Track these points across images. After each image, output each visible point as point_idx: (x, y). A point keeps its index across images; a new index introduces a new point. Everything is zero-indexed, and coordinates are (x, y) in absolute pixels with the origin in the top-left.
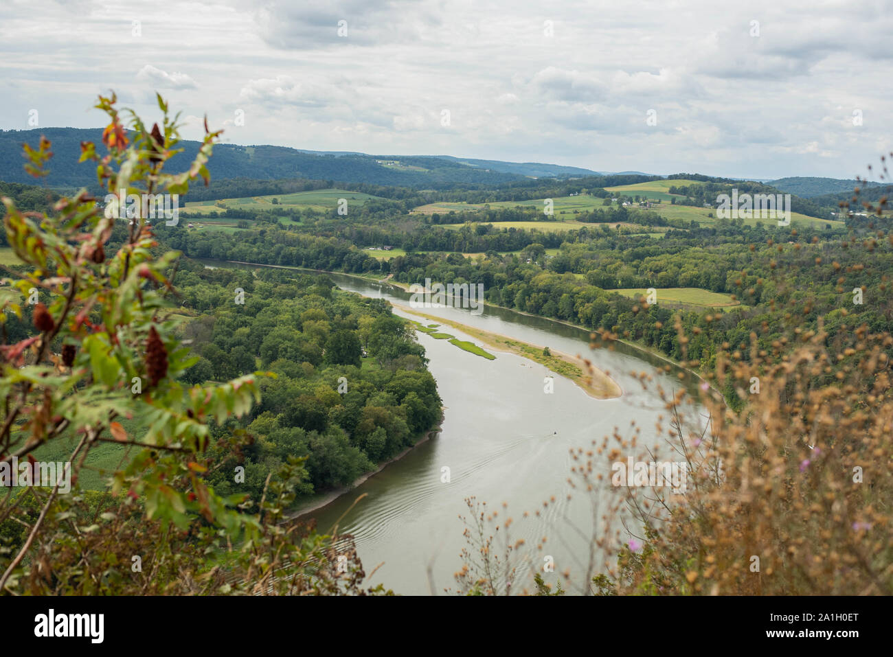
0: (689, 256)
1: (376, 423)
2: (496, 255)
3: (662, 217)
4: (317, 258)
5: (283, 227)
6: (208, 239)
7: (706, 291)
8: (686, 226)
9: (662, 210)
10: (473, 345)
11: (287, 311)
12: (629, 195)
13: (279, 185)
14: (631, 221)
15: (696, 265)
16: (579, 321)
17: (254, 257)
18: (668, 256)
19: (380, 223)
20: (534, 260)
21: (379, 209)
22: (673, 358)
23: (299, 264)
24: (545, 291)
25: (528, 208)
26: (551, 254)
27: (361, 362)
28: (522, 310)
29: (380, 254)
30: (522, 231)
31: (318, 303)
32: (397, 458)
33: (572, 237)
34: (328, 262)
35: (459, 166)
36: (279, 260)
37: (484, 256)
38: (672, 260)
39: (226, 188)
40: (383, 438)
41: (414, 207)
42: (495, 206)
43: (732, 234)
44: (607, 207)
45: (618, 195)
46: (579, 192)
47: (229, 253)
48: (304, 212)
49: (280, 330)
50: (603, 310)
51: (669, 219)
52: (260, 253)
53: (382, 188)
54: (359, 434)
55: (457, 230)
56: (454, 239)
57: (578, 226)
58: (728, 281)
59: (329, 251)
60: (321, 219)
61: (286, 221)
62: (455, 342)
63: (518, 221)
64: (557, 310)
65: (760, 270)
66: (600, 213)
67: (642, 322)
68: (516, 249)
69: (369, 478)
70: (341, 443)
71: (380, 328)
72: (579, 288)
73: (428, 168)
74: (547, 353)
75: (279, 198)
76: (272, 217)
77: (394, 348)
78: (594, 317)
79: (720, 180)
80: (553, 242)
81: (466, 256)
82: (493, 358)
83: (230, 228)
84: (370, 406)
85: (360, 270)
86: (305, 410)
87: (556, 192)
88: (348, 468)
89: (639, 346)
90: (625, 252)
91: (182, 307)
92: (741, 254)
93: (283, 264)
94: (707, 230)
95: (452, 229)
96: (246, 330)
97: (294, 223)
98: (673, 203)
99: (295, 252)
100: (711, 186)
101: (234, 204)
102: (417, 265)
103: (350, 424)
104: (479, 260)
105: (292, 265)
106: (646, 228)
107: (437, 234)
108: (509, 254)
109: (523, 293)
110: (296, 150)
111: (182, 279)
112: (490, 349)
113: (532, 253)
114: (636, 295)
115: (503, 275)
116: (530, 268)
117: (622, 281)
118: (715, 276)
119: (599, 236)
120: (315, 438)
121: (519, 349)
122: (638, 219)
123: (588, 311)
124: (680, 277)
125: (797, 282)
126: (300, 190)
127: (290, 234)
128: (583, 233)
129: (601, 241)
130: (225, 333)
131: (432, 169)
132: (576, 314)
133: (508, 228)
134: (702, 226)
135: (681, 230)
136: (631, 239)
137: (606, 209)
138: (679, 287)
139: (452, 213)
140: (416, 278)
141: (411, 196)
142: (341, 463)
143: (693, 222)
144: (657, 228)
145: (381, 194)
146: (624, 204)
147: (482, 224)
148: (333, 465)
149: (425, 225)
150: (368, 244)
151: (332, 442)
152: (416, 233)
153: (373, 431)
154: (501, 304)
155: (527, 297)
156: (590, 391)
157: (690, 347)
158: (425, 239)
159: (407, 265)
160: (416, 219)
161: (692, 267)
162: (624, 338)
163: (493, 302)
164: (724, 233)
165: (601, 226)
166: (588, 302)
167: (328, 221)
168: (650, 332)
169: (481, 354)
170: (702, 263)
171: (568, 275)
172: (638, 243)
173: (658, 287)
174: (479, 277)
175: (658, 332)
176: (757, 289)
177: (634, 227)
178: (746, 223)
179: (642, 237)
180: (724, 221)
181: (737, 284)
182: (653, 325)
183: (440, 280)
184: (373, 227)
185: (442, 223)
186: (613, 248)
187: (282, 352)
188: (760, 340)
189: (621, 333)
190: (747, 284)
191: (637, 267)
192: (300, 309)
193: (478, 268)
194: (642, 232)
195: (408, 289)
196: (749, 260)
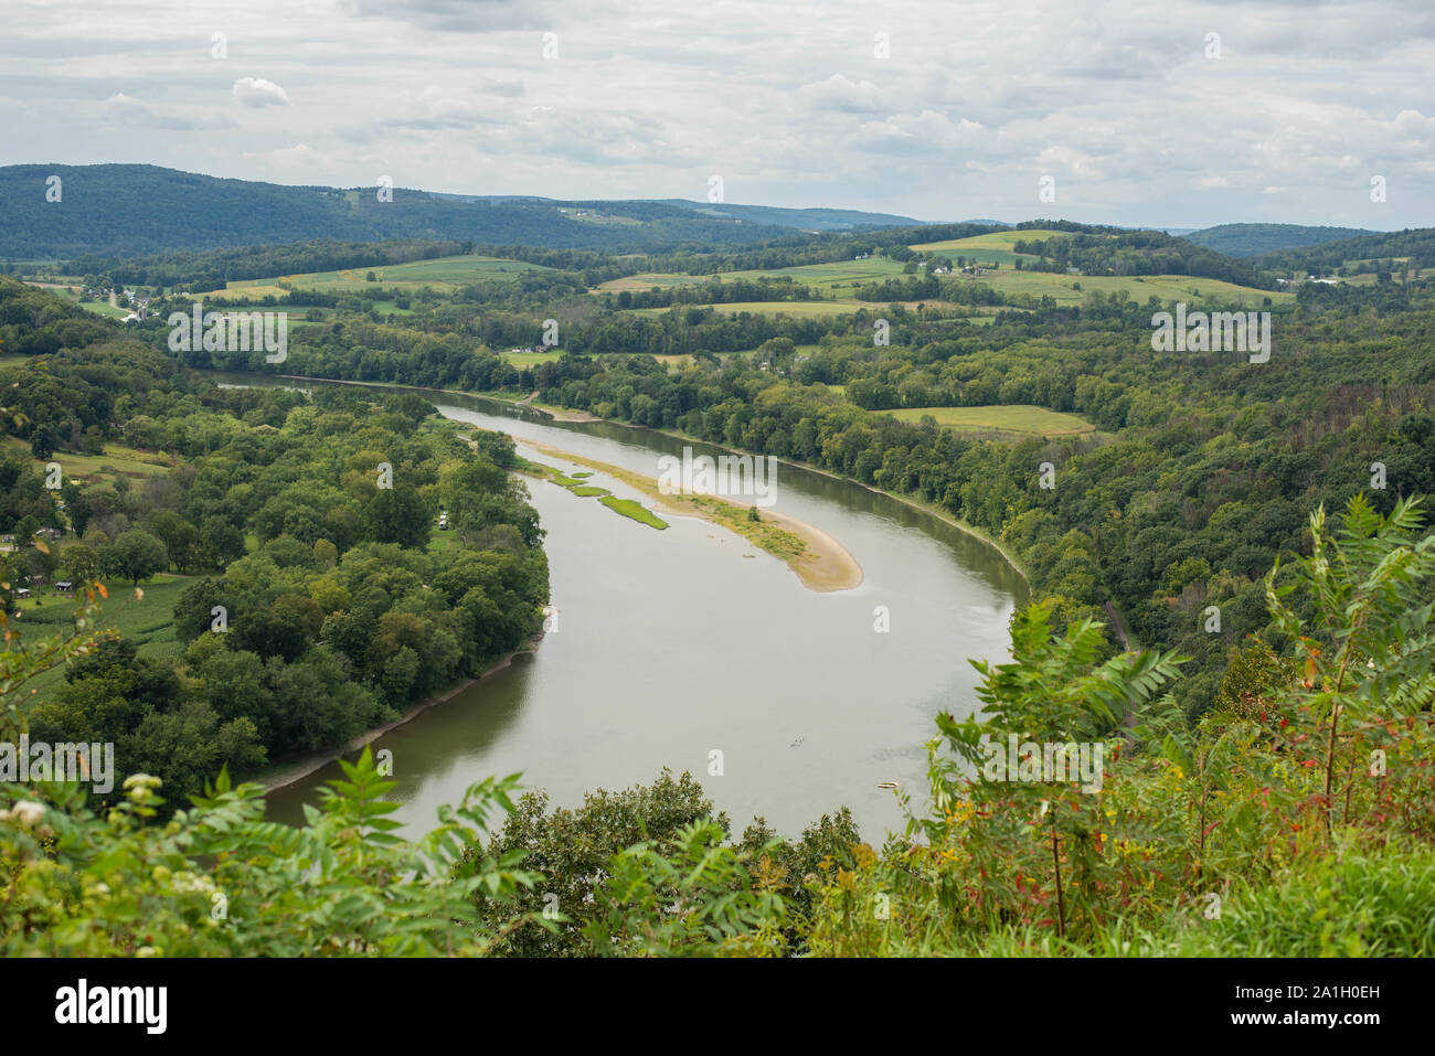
0: (1021, 352)
1: (401, 641)
2: (710, 358)
3: (996, 291)
4: (419, 368)
5: (377, 319)
7: (1043, 410)
8: (1033, 304)
9: (998, 280)
10: (638, 505)
11: (325, 455)
12: (947, 256)
13: (383, 251)
14: (946, 299)
15: (1031, 367)
16: (824, 463)
17: (317, 368)
18: (988, 353)
20: (773, 364)
21: (541, 286)
22: (963, 521)
23: (390, 378)
24: (772, 414)
25: (778, 280)
26: (804, 355)
30: (760, 319)
31: (381, 441)
32: (444, 698)
33: (841, 327)
34: (436, 374)
35: (692, 215)
36: (358, 371)
37: (691, 360)
38: (993, 360)
39: (297, 257)
40: (412, 666)
41: (600, 282)
42: (728, 278)
43: (1104, 316)
44: (908, 276)
45: (930, 255)
46: (870, 252)
48: (418, 292)
49: (301, 488)
50: (860, 443)
51: (1008, 294)
52: (324, 363)
53: (553, 252)
54: (372, 659)
55: (656, 318)
56: (650, 332)
57: (853, 308)
58: (1078, 392)
59: (436, 356)
60: (443, 304)
61: (384, 309)
62: (608, 500)
64: (791, 445)
65: (1131, 374)
66: (893, 286)
67: (918, 462)
68: (747, 348)
69: (384, 734)
70: (327, 678)
71: (466, 481)
72: (828, 408)
73: (641, 219)
74: (754, 517)
75: (379, 271)
76: (363, 302)
77: (480, 513)
78: (847, 455)
79: (1101, 229)
80: (809, 334)
81: (660, 359)
82: (663, 526)
84: (396, 614)
85: (487, 386)
86: (267, 620)
87: (832, 253)
88: (337, 716)
89: (915, 502)
90: (923, 350)
91: (161, 452)
92: (1109, 348)
93: (364, 379)
94: (1064, 311)
95: (647, 315)
96: (245, 488)
97: (398, 312)
98: (1018, 267)
99: (383, 359)
100: (1082, 239)
101: (304, 283)
102: (576, 376)
103: (357, 647)
104: (681, 367)
105: (380, 380)
106: (966, 308)
107: (621, 325)
108: (734, 354)
109: (738, 418)
110: (427, 194)
111: (171, 406)
112: (662, 513)
113: (771, 353)
114: (925, 418)
115: (716, 391)
116: (759, 377)
117: (908, 396)
118: (1058, 384)
120: (280, 668)
121: (713, 510)
122: (958, 295)
123: (837, 446)
124: (1002, 388)
125: (1185, 392)
126: (416, 258)
127: (383, 329)
128: (859, 319)
130: (208, 494)
131: (649, 220)
132: (819, 451)
133: (739, 313)
134: (1060, 304)
135: (1022, 311)
136: (938, 326)
137: (904, 279)
138: (1000, 404)
139: (656, 290)
140: (574, 396)
141: (597, 264)
142: (322, 710)
143: (1045, 298)
144: (986, 309)
145: (549, 262)
146: (938, 271)
147: (699, 307)
148: (309, 713)
149: (604, 310)
150: (510, 343)
151: (307, 675)
152: (587, 324)
153: (395, 653)
154: (705, 438)
155: (744, 425)
156: (809, 579)
157: (987, 503)
158: (602, 334)
159: (560, 376)
160: (594, 301)
161: (1023, 370)
162: (892, 489)
163: (692, 433)
164: (1092, 314)
165: (891, 307)
166: (839, 431)
167: (454, 307)
168: (930, 479)
169: (646, 519)
170: (1041, 363)
171: (818, 387)
172: (949, 333)
173: (966, 404)
174: (672, 393)
175: (942, 479)
176: (1122, 405)
177: (950, 307)
178: (1133, 298)
179: (956, 324)
180: (1097, 295)
181: (1092, 396)
182: (937, 467)
183: (612, 399)
184: (519, 316)
185: (636, 307)
186: (907, 343)
187: (289, 523)
188: (1096, 489)
189: (888, 482)
190: (1107, 398)
191: (936, 372)
192: (347, 452)
193: (677, 379)
194: (960, 316)
195: (559, 415)
196: (1118, 358)
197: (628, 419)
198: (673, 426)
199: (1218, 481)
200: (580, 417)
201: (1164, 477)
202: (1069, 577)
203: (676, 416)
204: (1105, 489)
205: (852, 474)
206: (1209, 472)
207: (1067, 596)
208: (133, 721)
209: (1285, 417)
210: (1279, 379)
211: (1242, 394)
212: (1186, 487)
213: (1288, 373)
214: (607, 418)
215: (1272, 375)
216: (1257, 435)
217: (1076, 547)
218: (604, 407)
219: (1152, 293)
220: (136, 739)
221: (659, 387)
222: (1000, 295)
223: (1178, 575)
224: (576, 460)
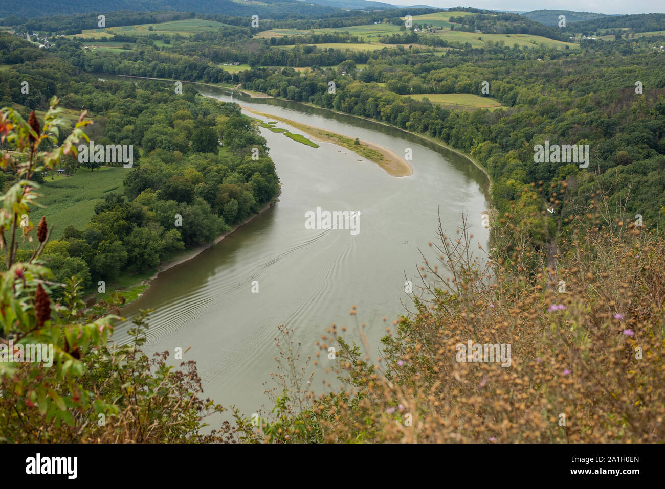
0: (463, 69)
1: (230, 196)
2: (319, 69)
3: (444, 40)
4: (184, 72)
5: (157, 49)
6: (100, 58)
8: (461, 47)
9: (444, 35)
10: (302, 136)
11: (162, 113)
12: (419, 23)
13: (154, 16)
14: (420, 43)
15: (469, 76)
16: (381, 118)
17: (135, 72)
18: (448, 69)
19: (231, 45)
20: (347, 73)
21: (230, 34)
22: (451, 146)
23: (170, 77)
24: (356, 96)
25: (343, 33)
26: (360, 68)
27: (218, 151)
28: (339, 110)
29: (232, 69)
30: (338, 51)
31: (185, 106)
32: (246, 222)
33: (376, 55)
34: (192, 75)
36: (155, 73)
37: (310, 69)
38: (451, 72)
40: (236, 207)
41: (256, 33)
42: (318, 32)
43: (496, 53)
44: (402, 32)
46: (382, 21)
47: (116, 68)
48: (173, 36)
49: (157, 127)
50: (399, 110)
51: (449, 41)
52: (139, 69)
53: (232, 18)
54: (218, 204)
55: (290, 50)
56: (288, 57)
57: (381, 47)
58: (492, 88)
59: (193, 67)
60: (186, 42)
61: (159, 44)
62: (288, 135)
63: (336, 43)
64: (365, 110)
65: (516, 80)
66: (397, 37)
67: (428, 119)
68: (334, 64)
69: (225, 237)
70: (205, 212)
71: (232, 125)
72: (381, 93)
73: (267, 3)
74: (357, 143)
75: (154, 26)
76: (149, 41)
77: (243, 139)
78: (393, 115)
79: (488, 12)
80: (362, 59)
81: (296, 70)
82: (317, 147)
83: (117, 49)
84: (225, 184)
85: (217, 81)
86: (177, 187)
87: (363, 20)
88: (210, 230)
89: (426, 137)
90: (416, 67)
92: (502, 68)
93: (158, 77)
94: (477, 50)
95: (285, 49)
96: (131, 127)
97: (166, 46)
98: (452, 29)
99: (167, 67)
100: (480, 16)
101: (120, 31)
102: (259, 77)
103: (210, 197)
104: (306, 73)
105: (165, 78)
106: (431, 48)
107: (274, 53)
108: (329, 68)
109: (339, 98)
111: (81, 89)
112: (315, 140)
113: (346, 67)
114: (424, 99)
115: (325, 84)
116: (344, 78)
117: (414, 88)
119: (396, 54)
120: (185, 207)
121: (337, 140)
122: (426, 42)
123: (388, 111)
124: (457, 86)
125: (543, 89)
126: (169, 20)
127: (163, 53)
128: (384, 52)
129: (398, 58)
130: (115, 130)
131: (270, 3)
132: (379, 113)
133: (328, 48)
134: (474, 47)
135: (458, 50)
136: (420, 56)
137: (401, 34)
138: (456, 93)
139: (286, 37)
140: (259, 86)
142: (204, 226)
143: (466, 44)
144: (440, 48)
145: (232, 23)
146: (416, 30)
147: (309, 45)
148: (199, 228)
149: (265, 46)
150: (222, 61)
151: (198, 211)
152: (258, 52)
153: (228, 202)
154: (323, 106)
155: (342, 101)
156: (389, 171)
157: (464, 138)
158: (265, 57)
159: (252, 76)
160: (258, 41)
161: (465, 77)
162: (414, 131)
163: (317, 104)
164: (490, 52)
165: (398, 46)
166: (388, 104)
167: (191, 44)
168: (434, 127)
169: (307, 143)
170: (473, 74)
171: (373, 84)
172: (425, 59)
173: (440, 93)
174: (307, 86)
175: (440, 127)
176: (514, 94)
177: (423, 47)
178: (506, 44)
179: (428, 55)
180: (490, 43)
181: (499, 90)
182: (436, 121)
183: (277, 88)
184: (226, 48)
185: (278, 45)
186: (407, 64)
187: (158, 143)
188: (515, 133)
189: (412, 128)
190: (506, 91)
191: (424, 77)
192: (171, 111)
193: (305, 79)
194: (429, 51)
195: (253, 95)
196: (508, 72)
197: (285, 97)
198: (307, 101)
199: (574, 130)
200: (263, 96)
201: (548, 128)
202: (515, 172)
203: (309, 96)
204: (520, 133)
205: (395, 124)
206: (570, 126)
207: (516, 180)
208: (129, 230)
209: (601, 102)
210: (587, 84)
211: (571, 90)
212: (560, 132)
213: (591, 81)
214: (275, 96)
215: (584, 82)
216: (588, 110)
217: (514, 158)
218: (274, 92)
219: (515, 43)
220: (131, 238)
221: (299, 83)
222: (446, 42)
223: (563, 171)
224: (268, 116)
